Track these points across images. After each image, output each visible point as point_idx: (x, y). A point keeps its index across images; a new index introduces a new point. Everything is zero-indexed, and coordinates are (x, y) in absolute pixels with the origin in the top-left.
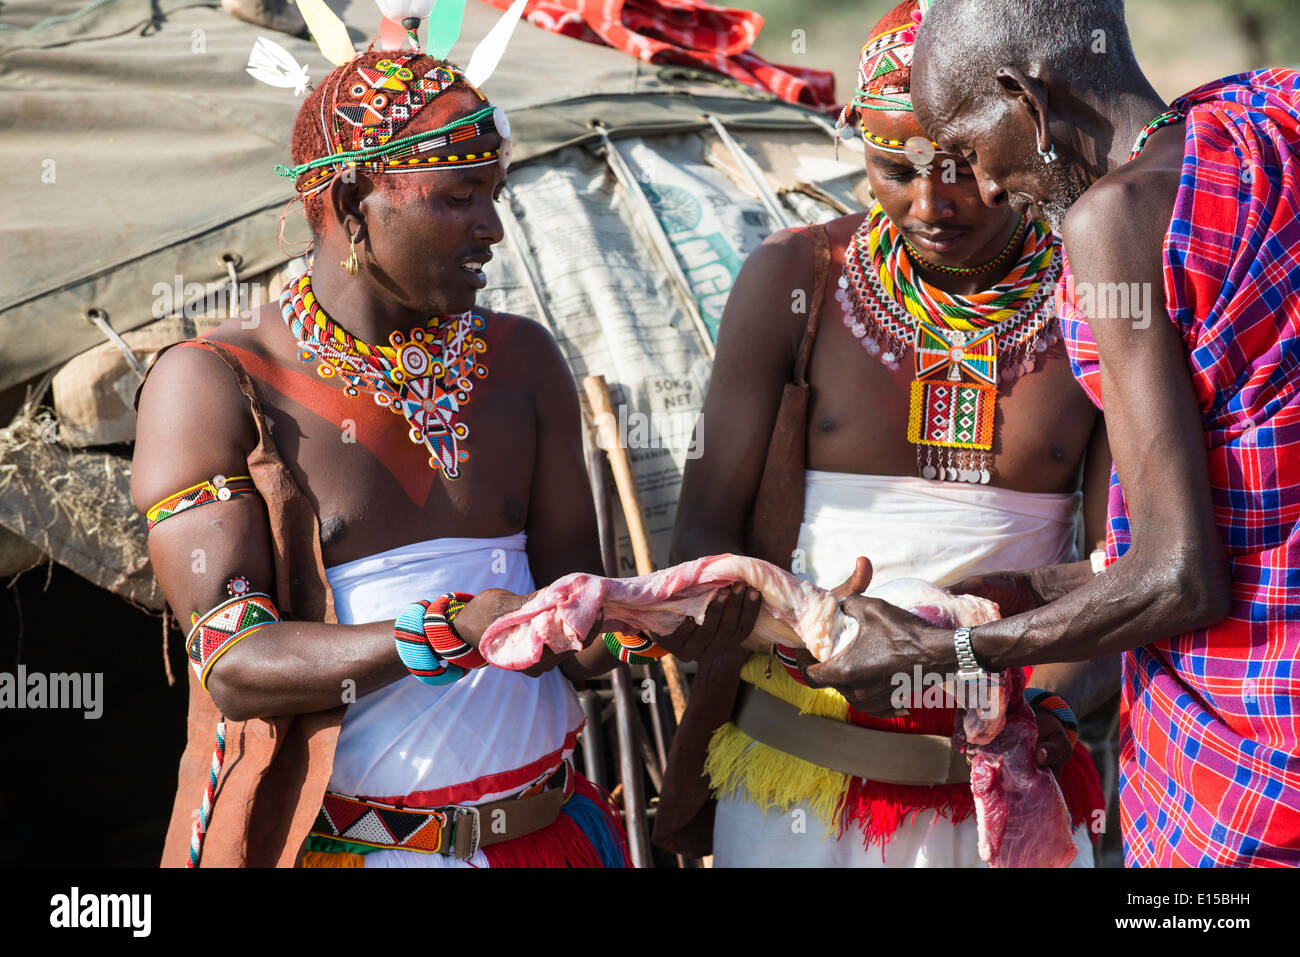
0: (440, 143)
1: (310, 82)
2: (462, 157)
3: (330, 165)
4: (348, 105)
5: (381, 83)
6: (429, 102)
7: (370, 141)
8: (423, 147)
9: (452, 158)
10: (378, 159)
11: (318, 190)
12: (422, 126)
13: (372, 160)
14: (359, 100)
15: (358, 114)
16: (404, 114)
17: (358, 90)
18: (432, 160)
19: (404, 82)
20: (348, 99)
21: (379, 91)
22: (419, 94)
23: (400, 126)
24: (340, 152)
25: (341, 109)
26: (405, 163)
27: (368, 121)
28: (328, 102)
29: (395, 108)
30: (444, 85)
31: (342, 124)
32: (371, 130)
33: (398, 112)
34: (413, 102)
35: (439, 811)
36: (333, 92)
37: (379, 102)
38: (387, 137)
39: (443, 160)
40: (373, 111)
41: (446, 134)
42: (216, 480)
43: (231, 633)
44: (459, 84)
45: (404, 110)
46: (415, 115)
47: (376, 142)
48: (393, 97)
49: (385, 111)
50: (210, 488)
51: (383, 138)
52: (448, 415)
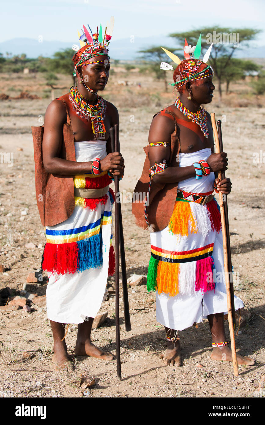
0: (203, 73)
1: (173, 68)
2: (207, 75)
3: (184, 81)
4: (185, 70)
5: (190, 65)
6: (199, 66)
7: (191, 75)
8: (201, 75)
9: (206, 76)
10: (193, 78)
11: (181, 86)
12: (199, 71)
13: (192, 79)
14: (187, 68)
15: (188, 71)
16: (196, 70)
17: (187, 67)
18: (202, 77)
19: (194, 64)
20: (185, 69)
21: (190, 66)
22: (197, 65)
23: (196, 71)
24: (185, 78)
25: (184, 71)
26: (198, 78)
27: (190, 72)
28: (181, 70)
29: (194, 69)
30: (201, 63)
31: (185, 73)
32: (190, 74)
33: (195, 69)
34: (197, 67)
35: (202, 196)
36: (181, 68)
37: (191, 68)
38: (194, 74)
39: (204, 76)
40: (190, 70)
41: (204, 72)
42: (165, 143)
43: (163, 169)
44: (203, 63)
45: (196, 69)
46: (197, 69)
47: (192, 75)
48: (193, 67)
49: (192, 69)
50: (163, 144)
51: (193, 74)
52: (205, 126)
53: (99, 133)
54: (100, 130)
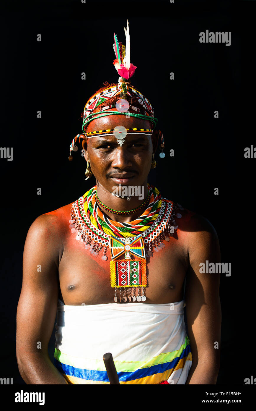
53: (129, 286)
54: (131, 279)
